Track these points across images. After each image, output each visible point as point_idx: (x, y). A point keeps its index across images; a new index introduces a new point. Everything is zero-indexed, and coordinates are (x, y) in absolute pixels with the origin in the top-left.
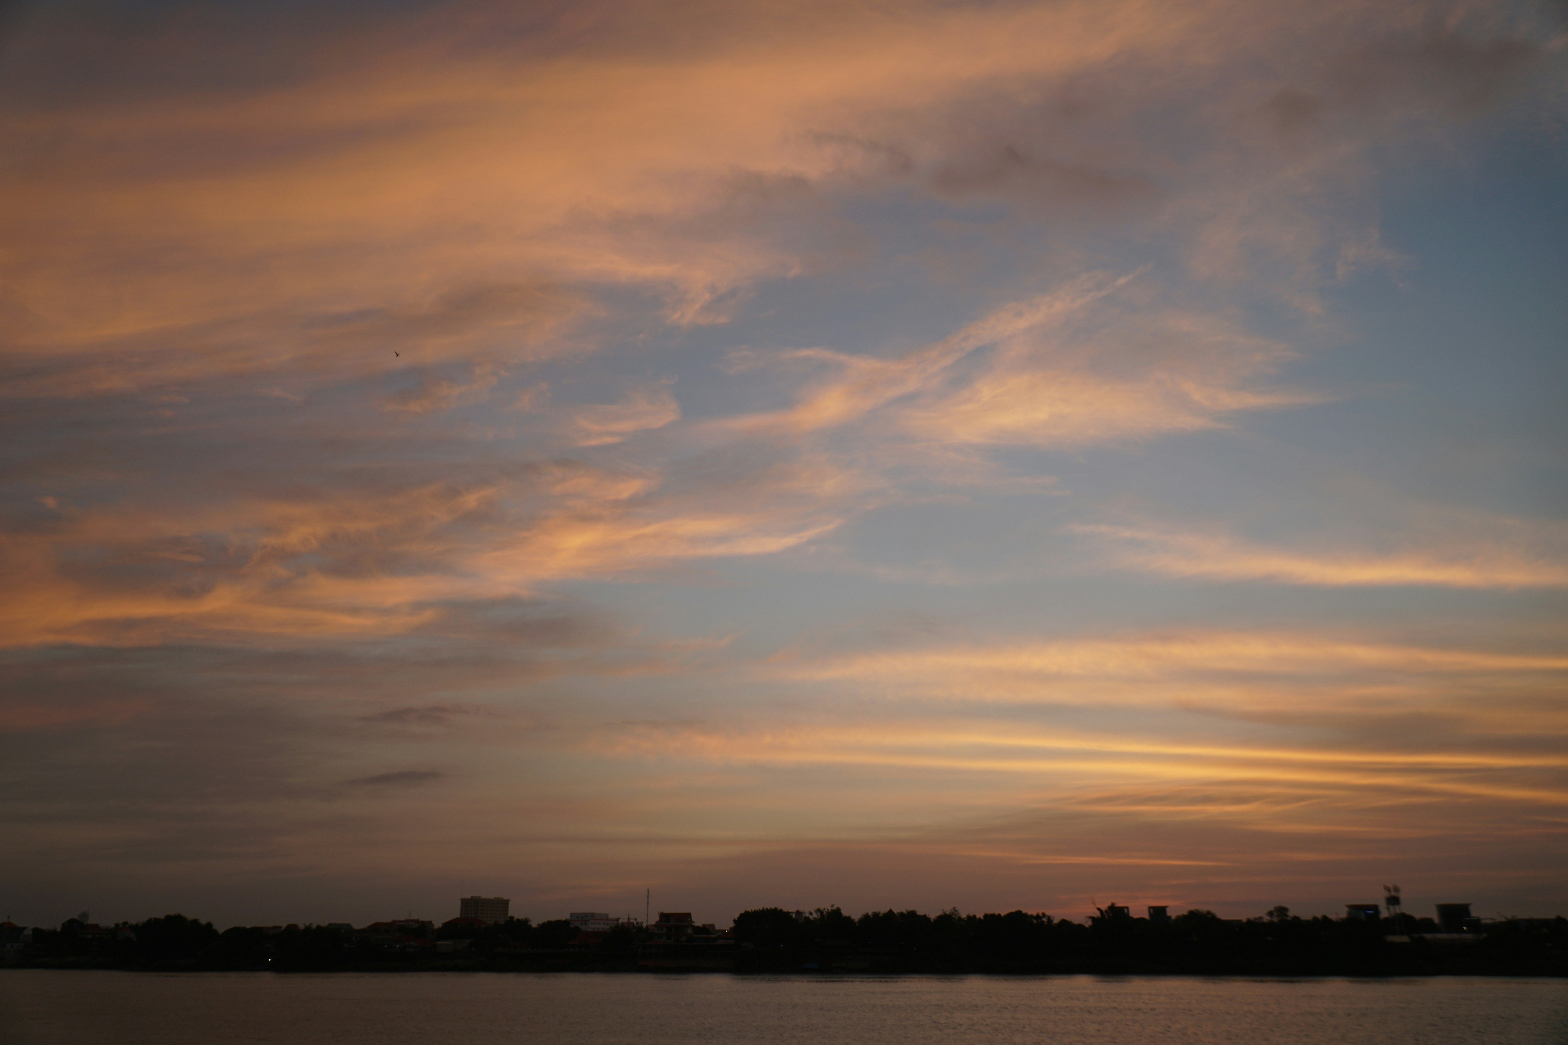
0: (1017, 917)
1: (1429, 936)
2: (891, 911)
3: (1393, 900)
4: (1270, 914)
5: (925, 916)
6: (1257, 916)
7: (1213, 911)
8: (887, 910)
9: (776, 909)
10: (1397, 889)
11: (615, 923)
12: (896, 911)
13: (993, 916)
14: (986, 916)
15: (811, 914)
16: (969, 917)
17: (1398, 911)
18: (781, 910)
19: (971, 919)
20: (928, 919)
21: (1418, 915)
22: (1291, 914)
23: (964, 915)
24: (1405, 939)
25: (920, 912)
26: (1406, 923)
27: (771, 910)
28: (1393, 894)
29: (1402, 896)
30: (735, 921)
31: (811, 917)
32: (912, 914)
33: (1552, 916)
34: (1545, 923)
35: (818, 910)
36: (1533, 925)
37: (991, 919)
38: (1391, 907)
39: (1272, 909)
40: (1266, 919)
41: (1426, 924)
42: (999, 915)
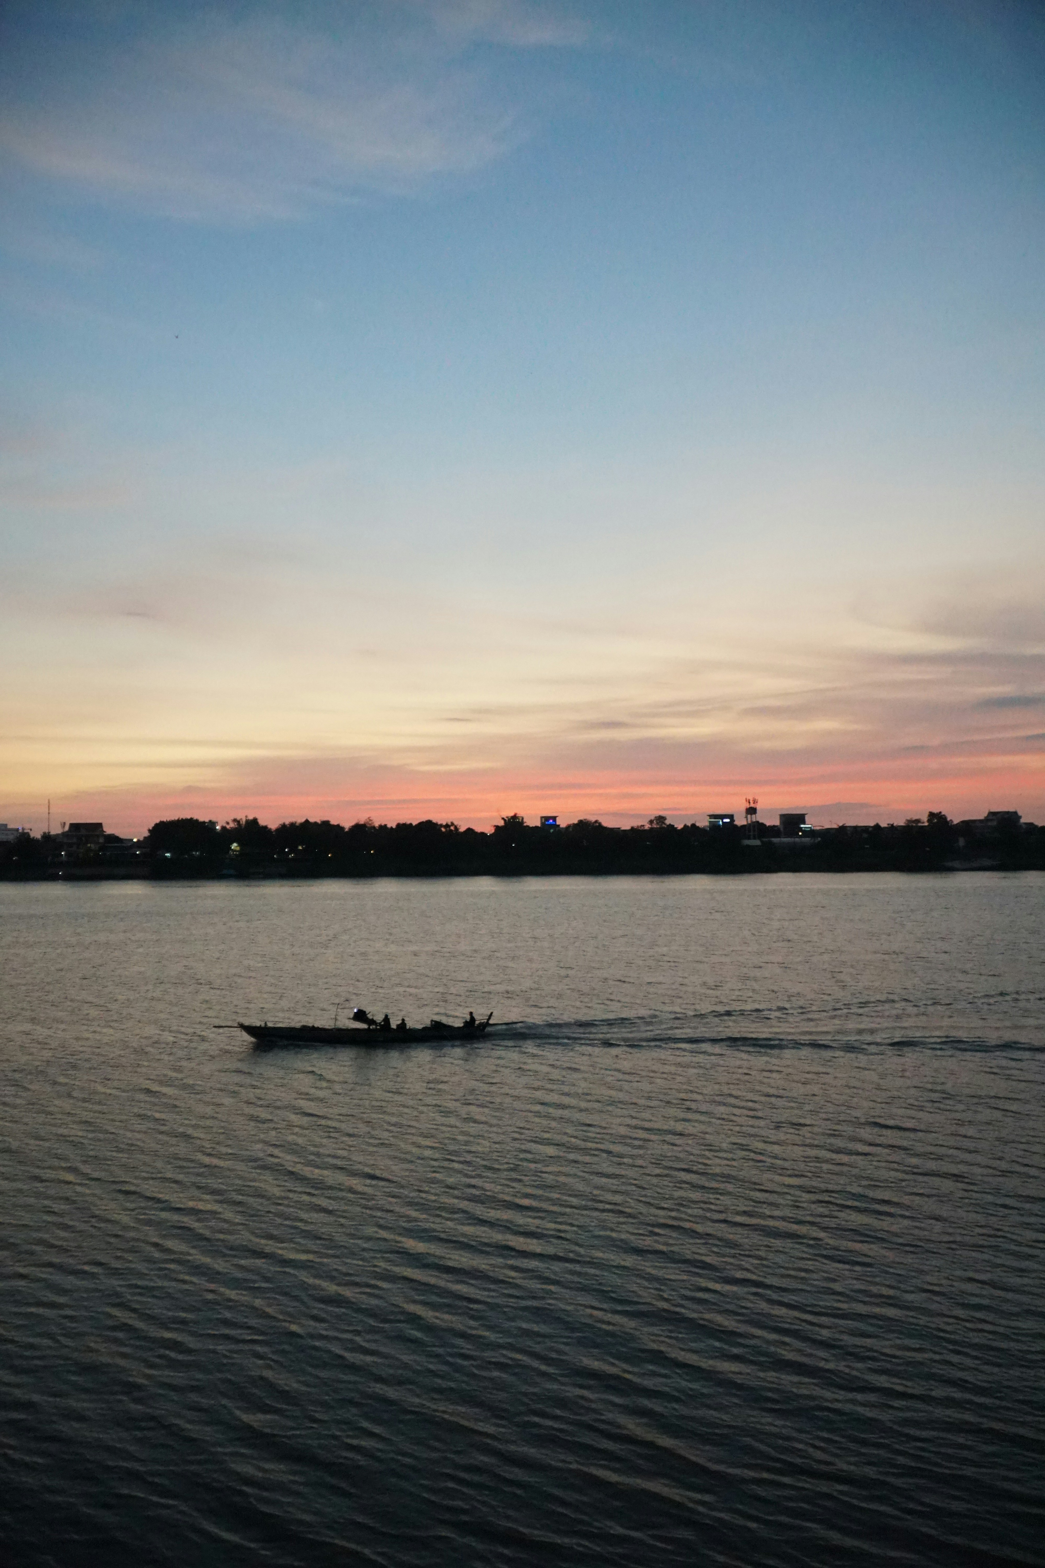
0: (428, 826)
1: (775, 840)
2: (307, 821)
3: (751, 811)
4: (651, 822)
5: (338, 825)
6: (640, 824)
7: (600, 820)
8: (303, 820)
9: (191, 819)
10: (755, 802)
11: (15, 833)
12: (312, 820)
13: (404, 825)
14: (398, 825)
15: (228, 823)
16: (380, 826)
17: (754, 820)
18: (197, 820)
19: (383, 828)
20: (342, 828)
21: (768, 823)
22: (668, 822)
23: (377, 825)
24: (757, 842)
25: (334, 822)
26: (759, 829)
27: (187, 820)
28: (752, 805)
29: (759, 807)
30: (149, 830)
31: (228, 827)
32: (326, 823)
33: (872, 824)
34: (865, 829)
35: (235, 820)
36: (858, 831)
37: (403, 828)
38: (749, 816)
39: (653, 818)
40: (647, 827)
41: (772, 831)
42: (411, 824)
